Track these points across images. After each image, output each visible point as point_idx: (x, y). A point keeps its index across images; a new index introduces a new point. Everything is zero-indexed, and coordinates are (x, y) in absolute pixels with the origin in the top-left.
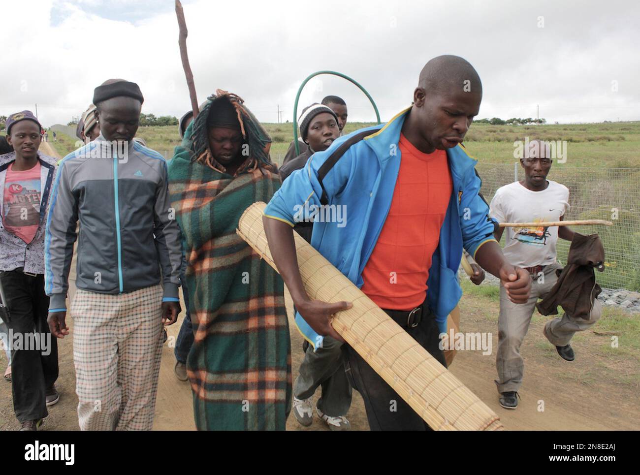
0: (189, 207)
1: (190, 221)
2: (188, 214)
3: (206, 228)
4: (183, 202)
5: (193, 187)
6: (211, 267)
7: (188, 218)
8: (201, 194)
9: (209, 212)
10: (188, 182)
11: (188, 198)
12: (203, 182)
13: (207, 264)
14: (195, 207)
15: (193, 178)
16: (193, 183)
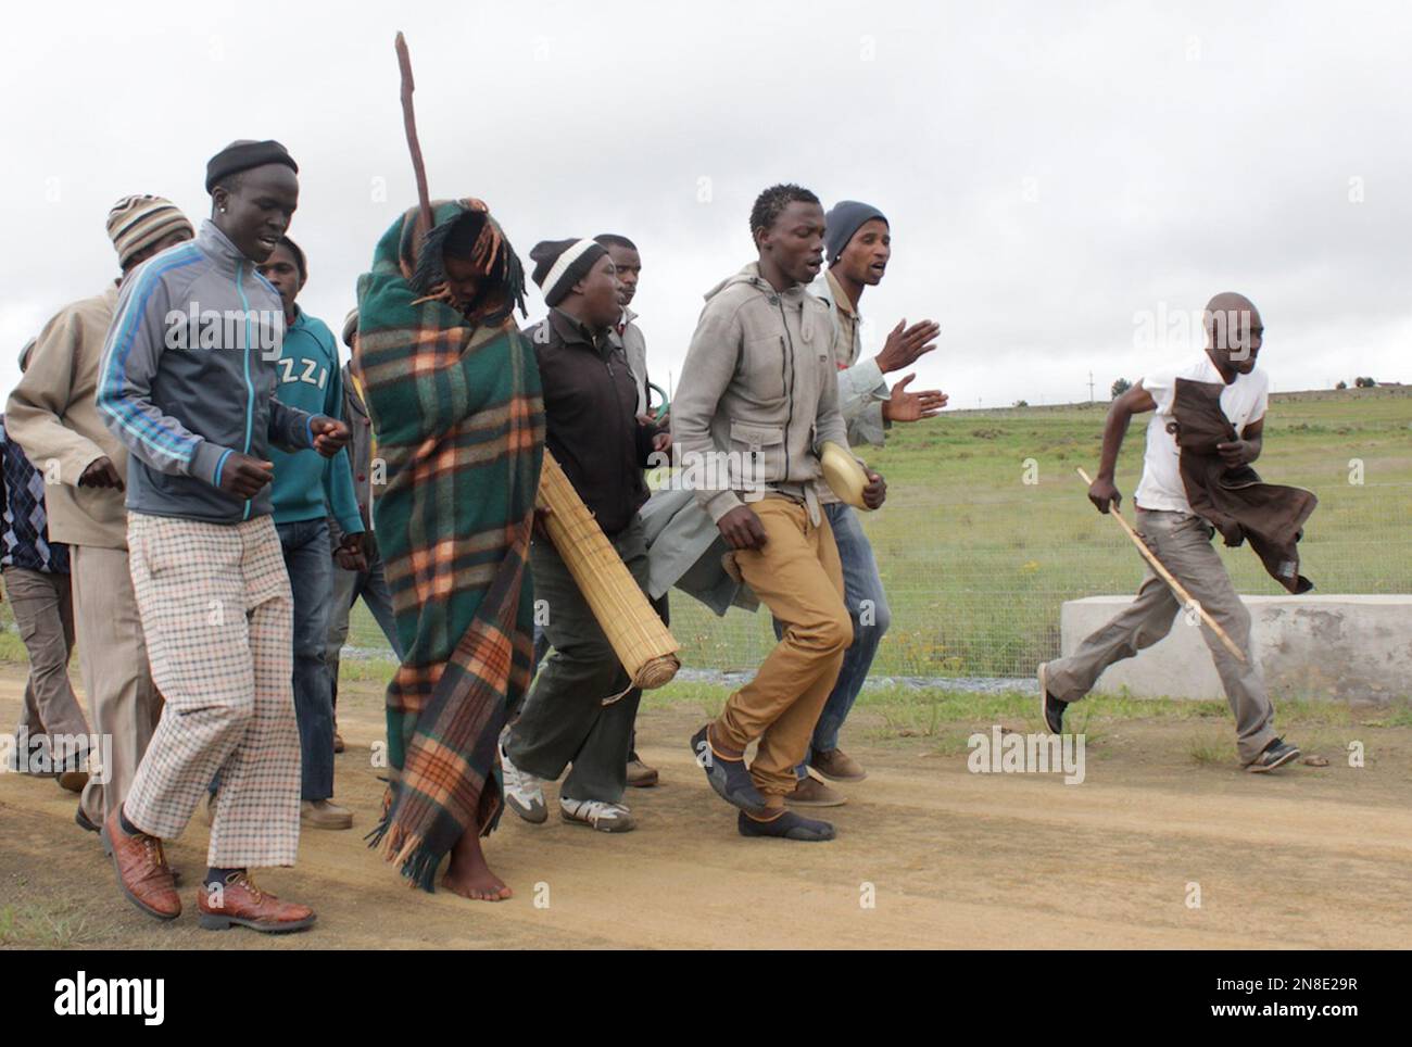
0: (428, 367)
1: (435, 389)
2: (429, 378)
3: (461, 401)
4: (415, 360)
5: (426, 336)
6: (459, 463)
7: (429, 385)
8: (441, 347)
9: (462, 375)
10: (418, 327)
11: (422, 353)
12: (442, 328)
13: (448, 460)
14: (437, 366)
15: (426, 321)
16: (426, 328)
